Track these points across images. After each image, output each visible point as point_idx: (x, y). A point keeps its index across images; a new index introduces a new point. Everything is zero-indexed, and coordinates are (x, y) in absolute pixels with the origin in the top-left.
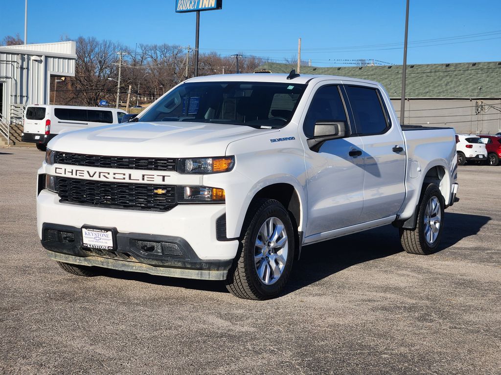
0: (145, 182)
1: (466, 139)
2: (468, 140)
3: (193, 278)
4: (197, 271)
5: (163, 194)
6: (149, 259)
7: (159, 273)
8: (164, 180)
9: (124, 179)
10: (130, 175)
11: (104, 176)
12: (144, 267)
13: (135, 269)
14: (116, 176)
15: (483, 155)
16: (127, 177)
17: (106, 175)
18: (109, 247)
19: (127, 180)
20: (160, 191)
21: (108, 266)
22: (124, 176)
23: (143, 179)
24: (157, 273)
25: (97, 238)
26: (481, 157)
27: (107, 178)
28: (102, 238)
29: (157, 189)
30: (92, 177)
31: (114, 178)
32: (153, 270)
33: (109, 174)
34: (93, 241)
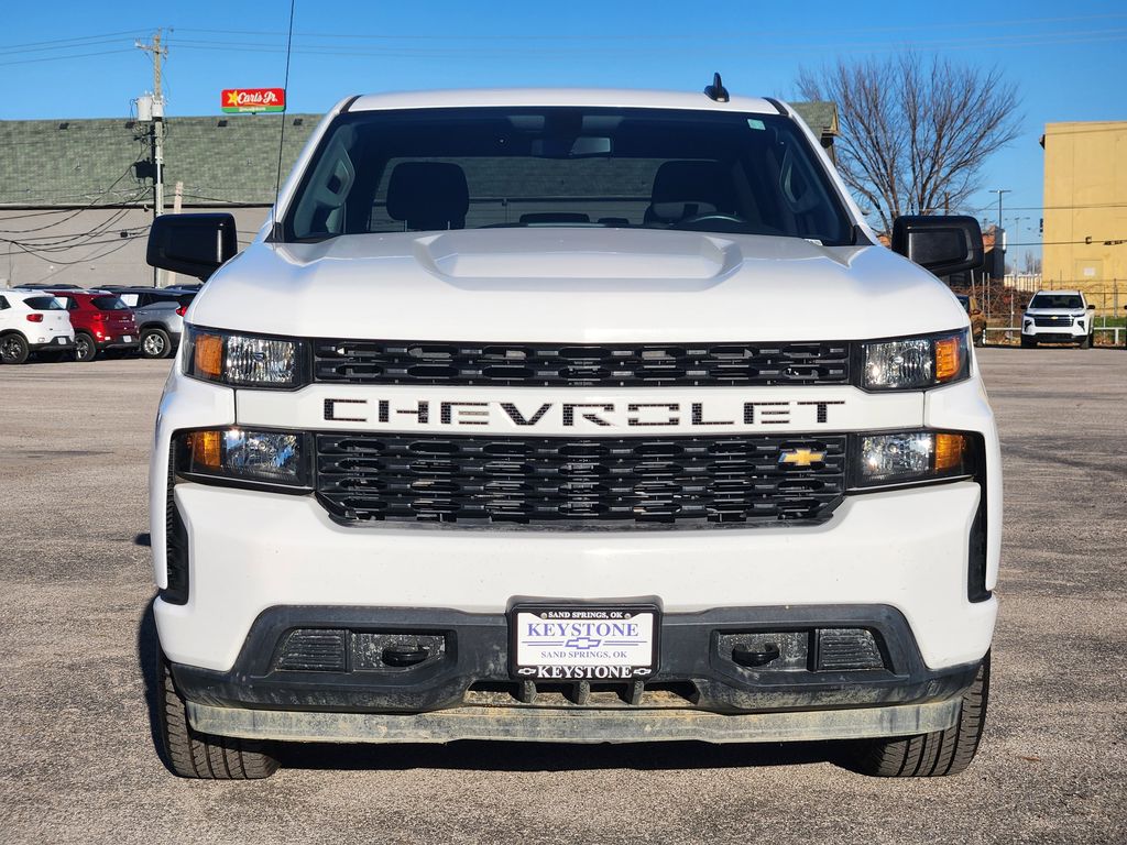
0: (757, 427)
1: (27, 301)
2: (30, 302)
3: (865, 734)
4: (878, 711)
5: (814, 465)
6: (774, 690)
7: (741, 736)
8: (822, 417)
9: (674, 422)
10: (697, 409)
11: (592, 418)
12: (688, 720)
13: (651, 734)
14: (642, 414)
15: (67, 337)
16: (685, 414)
17: (600, 413)
18: (634, 668)
19: (686, 427)
20: (802, 457)
21: (533, 732)
22: (674, 414)
23: (749, 418)
24: (736, 736)
25: (583, 643)
26: (62, 342)
27: (601, 423)
28: (604, 639)
29: (793, 447)
30: (533, 421)
31: (633, 422)
32: (721, 727)
33: (609, 407)
34: (562, 655)
